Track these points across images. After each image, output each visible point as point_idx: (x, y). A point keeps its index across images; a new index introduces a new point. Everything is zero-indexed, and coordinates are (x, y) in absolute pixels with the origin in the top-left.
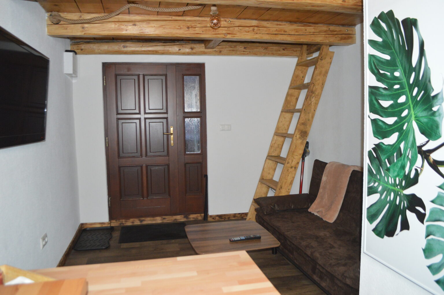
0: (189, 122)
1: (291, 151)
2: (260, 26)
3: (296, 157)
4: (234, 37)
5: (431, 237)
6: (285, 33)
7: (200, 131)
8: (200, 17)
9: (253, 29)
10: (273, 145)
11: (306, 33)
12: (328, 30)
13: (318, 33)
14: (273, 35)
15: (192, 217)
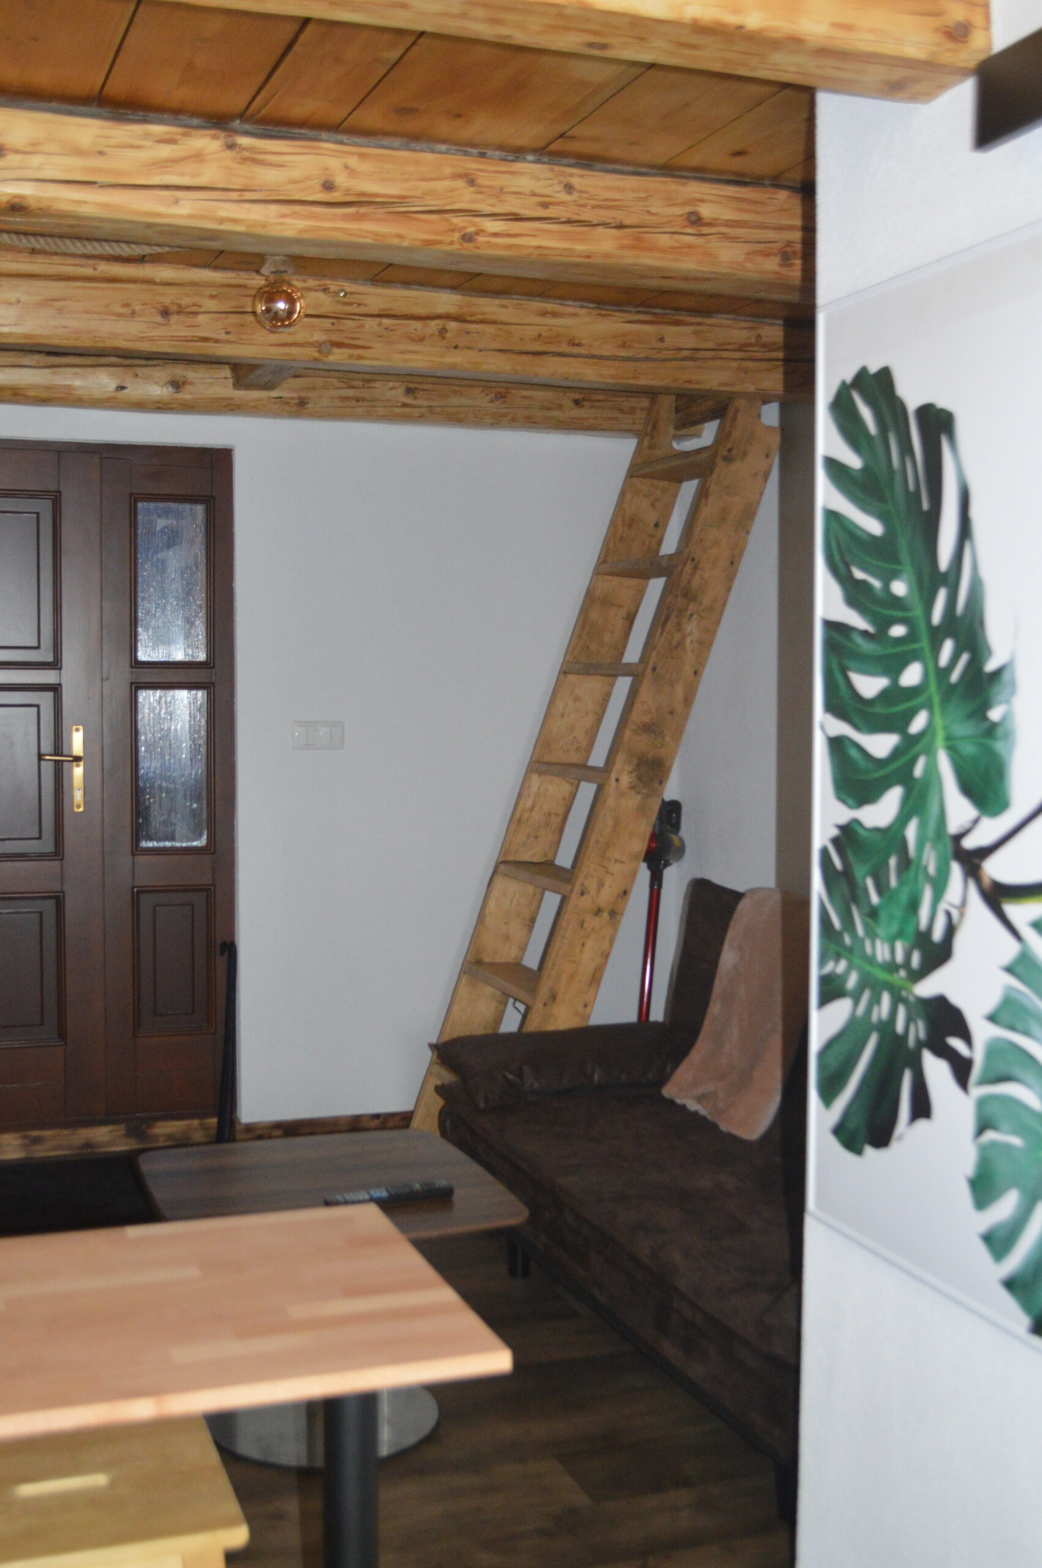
0: (154, 709)
1: (598, 842)
2: (468, 318)
3: (616, 868)
4: (359, 357)
5: (990, 1136)
6: (575, 350)
7: (203, 750)
8: (216, 268)
9: (441, 327)
10: (526, 815)
11: (660, 350)
12: (753, 341)
13: (711, 354)
14: (523, 357)
15: (165, 1128)
